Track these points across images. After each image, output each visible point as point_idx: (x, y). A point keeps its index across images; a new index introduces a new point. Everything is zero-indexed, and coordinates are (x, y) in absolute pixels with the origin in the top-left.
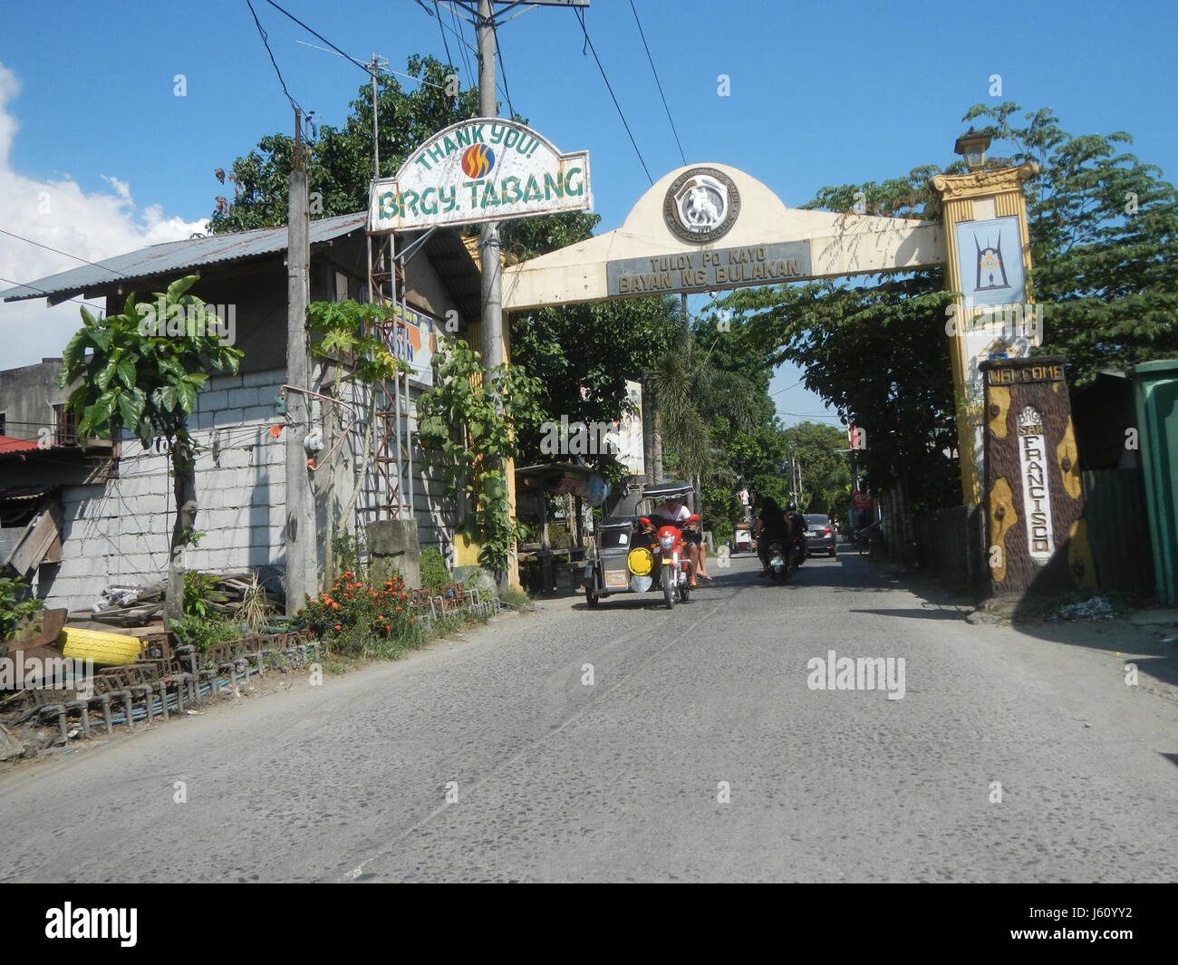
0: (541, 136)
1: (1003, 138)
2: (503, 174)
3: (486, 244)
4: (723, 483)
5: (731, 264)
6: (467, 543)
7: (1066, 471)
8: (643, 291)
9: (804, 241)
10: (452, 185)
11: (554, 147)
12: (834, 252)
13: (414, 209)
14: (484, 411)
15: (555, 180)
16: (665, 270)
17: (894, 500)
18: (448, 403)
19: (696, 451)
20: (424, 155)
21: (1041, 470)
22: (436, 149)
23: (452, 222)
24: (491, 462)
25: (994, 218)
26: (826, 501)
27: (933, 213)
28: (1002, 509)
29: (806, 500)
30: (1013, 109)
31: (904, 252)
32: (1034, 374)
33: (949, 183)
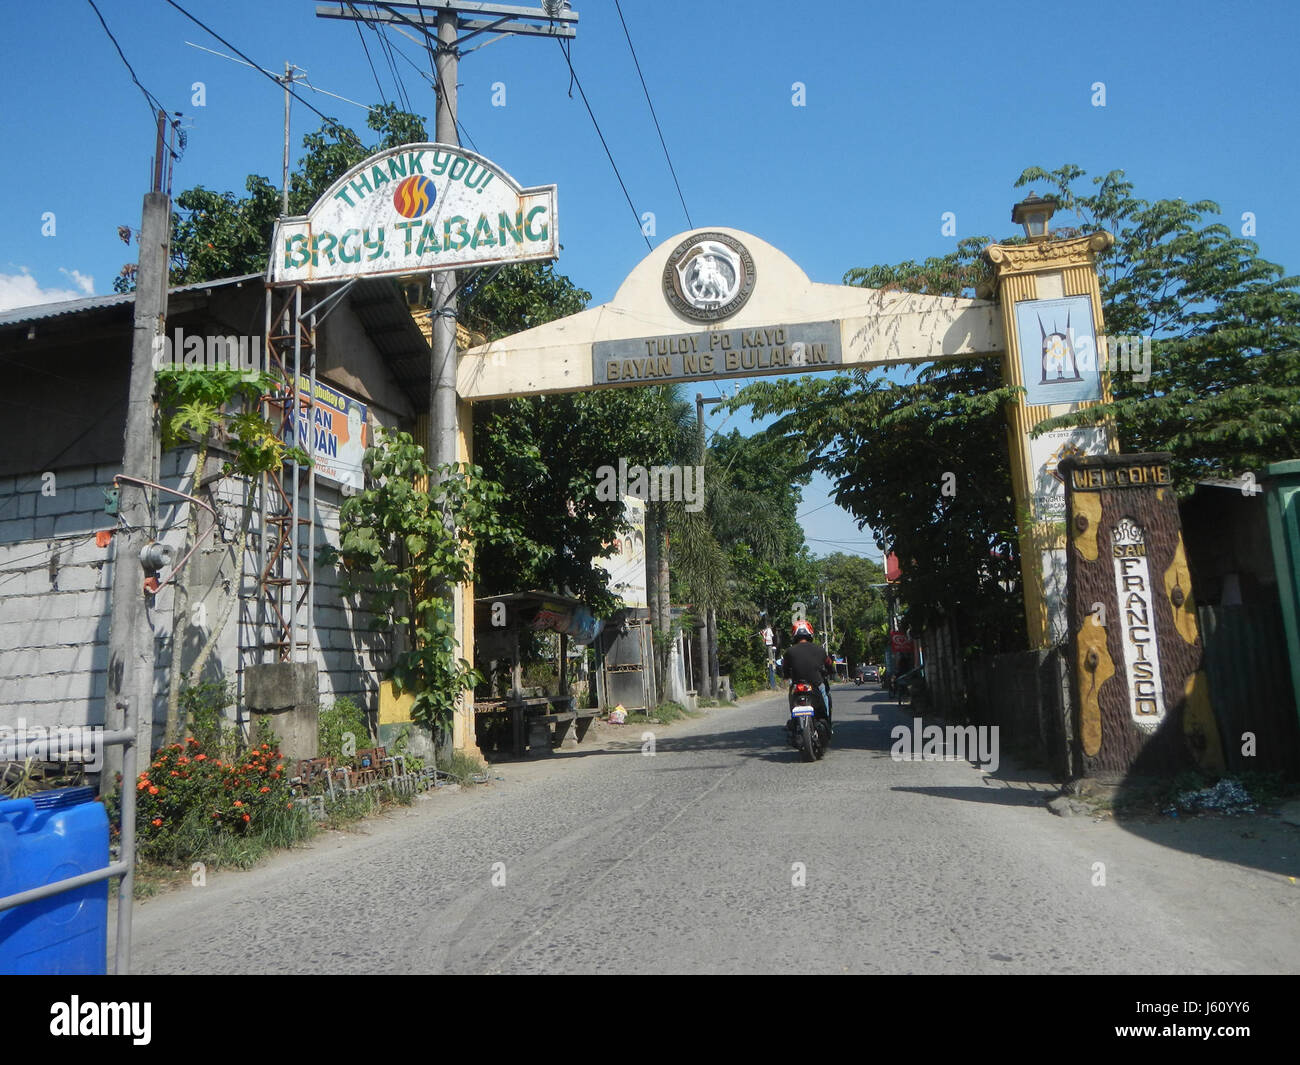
0: (496, 166)
1: (1066, 208)
2: (447, 213)
3: (439, 314)
4: (744, 620)
5: (744, 347)
6: (396, 693)
7: (1178, 606)
8: (636, 378)
9: (833, 321)
10: (380, 225)
11: (512, 179)
12: (869, 336)
13: (330, 255)
14: (428, 523)
15: (513, 221)
16: (663, 354)
17: (939, 642)
18: (381, 510)
19: (712, 581)
20: (346, 188)
21: (1144, 604)
22: (361, 182)
23: (378, 273)
24: (436, 587)
25: (1062, 297)
26: (860, 642)
27: (987, 292)
28: (1094, 656)
29: (837, 640)
30: (1077, 174)
31: (953, 337)
32: (1132, 477)
33: (1007, 254)
